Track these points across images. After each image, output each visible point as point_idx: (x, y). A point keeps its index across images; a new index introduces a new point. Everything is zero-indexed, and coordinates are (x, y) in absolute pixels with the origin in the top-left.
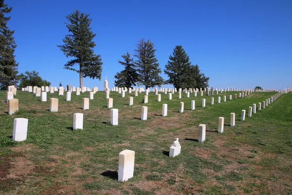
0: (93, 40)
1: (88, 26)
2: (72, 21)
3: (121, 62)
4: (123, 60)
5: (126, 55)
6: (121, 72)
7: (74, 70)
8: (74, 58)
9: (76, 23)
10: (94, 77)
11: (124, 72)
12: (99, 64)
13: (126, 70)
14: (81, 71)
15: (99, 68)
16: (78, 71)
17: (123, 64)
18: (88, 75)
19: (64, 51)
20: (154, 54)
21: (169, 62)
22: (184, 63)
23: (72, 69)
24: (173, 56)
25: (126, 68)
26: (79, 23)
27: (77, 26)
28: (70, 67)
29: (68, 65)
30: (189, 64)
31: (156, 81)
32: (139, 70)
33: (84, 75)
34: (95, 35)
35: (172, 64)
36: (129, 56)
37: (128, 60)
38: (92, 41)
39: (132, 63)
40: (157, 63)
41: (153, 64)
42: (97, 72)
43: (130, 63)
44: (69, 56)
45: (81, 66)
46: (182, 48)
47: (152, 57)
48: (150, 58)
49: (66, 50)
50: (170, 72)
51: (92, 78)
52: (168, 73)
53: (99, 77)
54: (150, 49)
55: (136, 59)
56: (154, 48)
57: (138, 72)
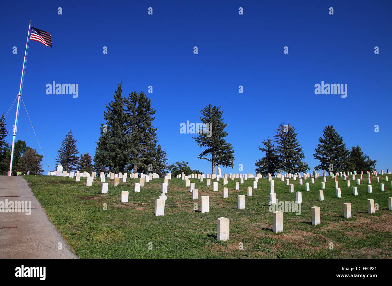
0: (225, 130)
1: (220, 117)
2: (206, 115)
3: (261, 149)
4: (264, 147)
5: (267, 141)
6: (262, 159)
7: (206, 159)
8: (208, 148)
9: (209, 116)
10: (227, 166)
11: (264, 158)
12: (230, 152)
13: (267, 156)
14: (214, 160)
15: (230, 157)
16: (210, 160)
17: (264, 150)
18: (220, 164)
19: (198, 142)
20: (296, 138)
21: (319, 145)
22: (337, 146)
23: (204, 159)
24: (324, 139)
25: (267, 154)
26: (211, 115)
27: (210, 118)
28: (204, 156)
29: (203, 154)
30: (343, 146)
31: (299, 167)
32: (281, 156)
33: (217, 164)
34: (226, 125)
35: (322, 147)
36: (269, 141)
37: (268, 146)
38: (223, 131)
39: (273, 149)
40: (299, 147)
41: (295, 148)
42: (228, 161)
43: (272, 149)
44: (203, 147)
45: (213, 155)
46: (334, 128)
47: (293, 141)
48: (292, 142)
49: (200, 141)
50: (321, 156)
51: (225, 166)
52: (319, 158)
53: (231, 165)
54: (291, 133)
55: (277, 145)
56: (295, 132)
57: (279, 159)
